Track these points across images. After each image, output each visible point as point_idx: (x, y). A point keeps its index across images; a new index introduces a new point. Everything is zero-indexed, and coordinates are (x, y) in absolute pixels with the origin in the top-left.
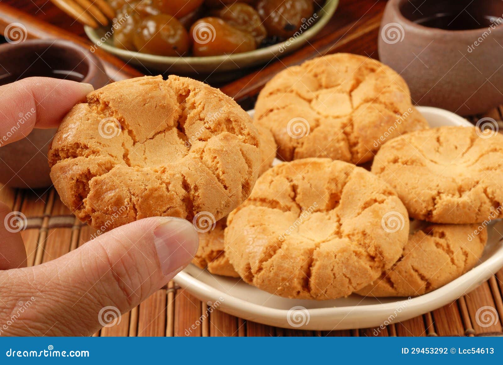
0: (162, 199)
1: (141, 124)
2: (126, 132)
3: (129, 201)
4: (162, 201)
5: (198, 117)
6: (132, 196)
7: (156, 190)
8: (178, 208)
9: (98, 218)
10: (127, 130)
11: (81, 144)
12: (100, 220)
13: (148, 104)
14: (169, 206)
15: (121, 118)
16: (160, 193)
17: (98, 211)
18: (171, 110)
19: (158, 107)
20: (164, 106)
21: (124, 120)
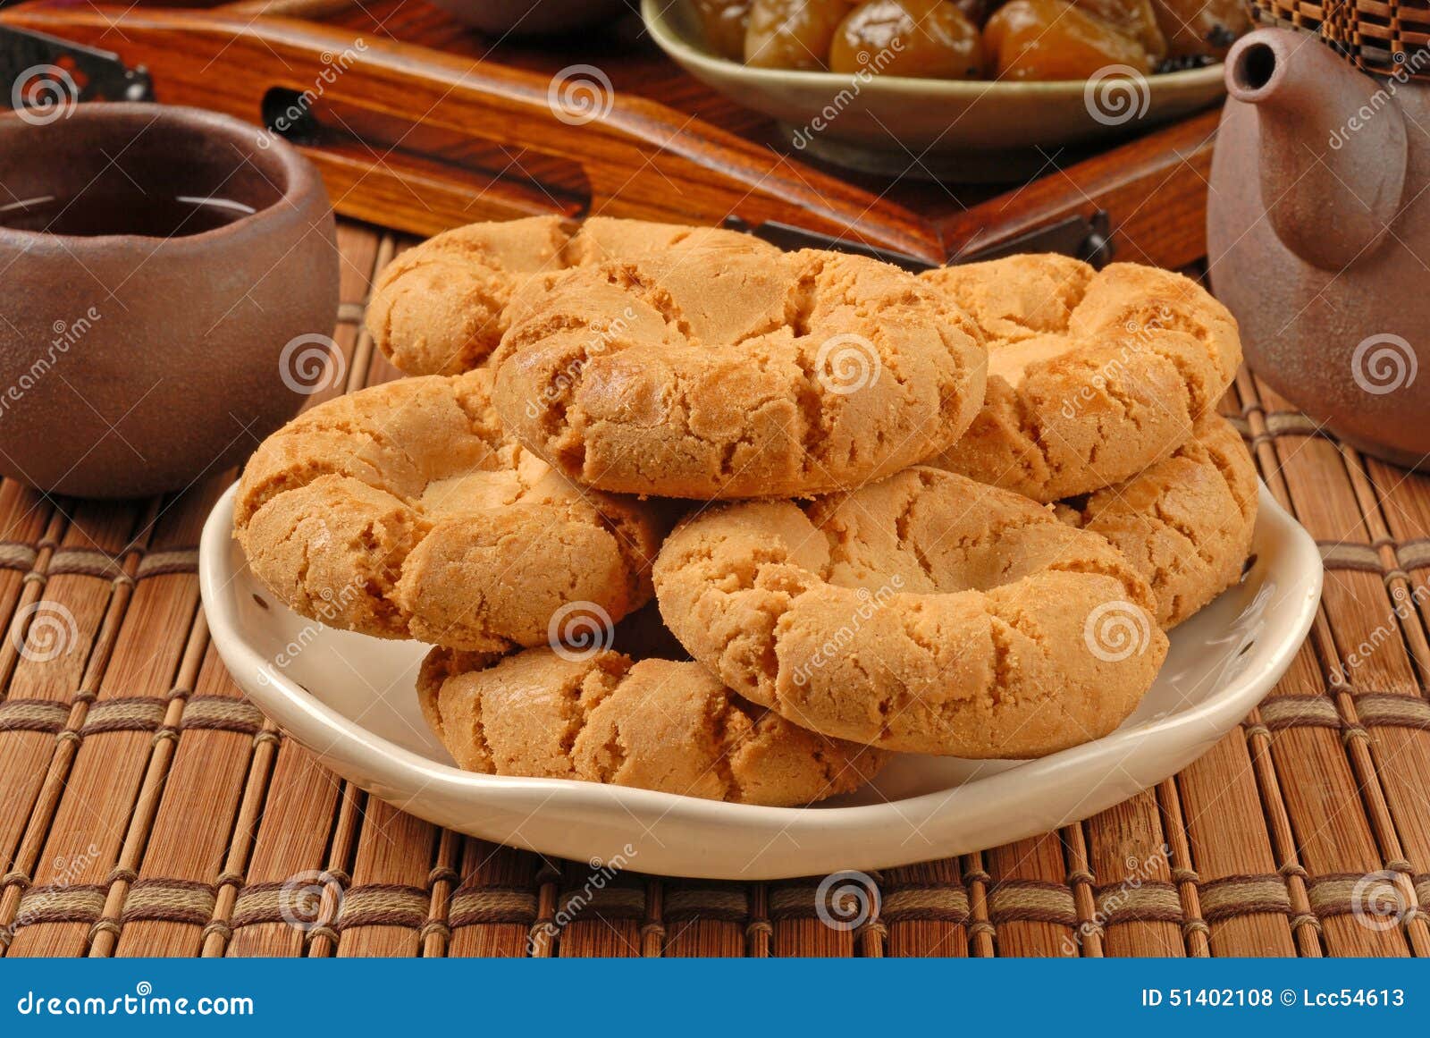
0: (748, 384)
1: (708, 314)
2: (674, 325)
3: (672, 387)
4: (749, 388)
5: (841, 297)
6: (680, 380)
7: (736, 367)
8: (785, 401)
9: (600, 436)
10: (676, 321)
11: (567, 317)
12: (604, 441)
13: (726, 275)
14: (764, 396)
15: (664, 294)
16: (745, 373)
17: (601, 419)
18: (779, 288)
19: (748, 283)
20: (763, 279)
21: (670, 299)
